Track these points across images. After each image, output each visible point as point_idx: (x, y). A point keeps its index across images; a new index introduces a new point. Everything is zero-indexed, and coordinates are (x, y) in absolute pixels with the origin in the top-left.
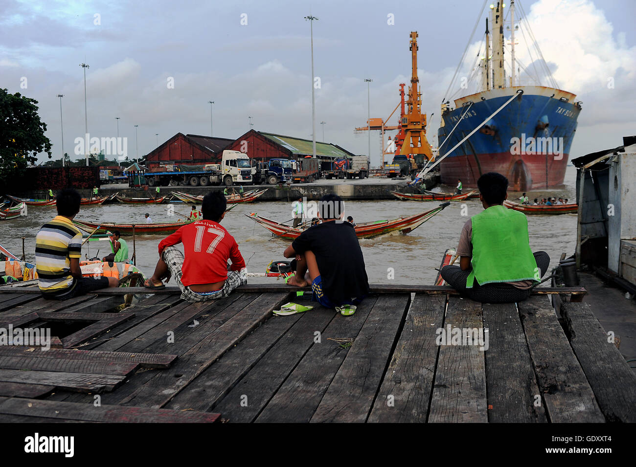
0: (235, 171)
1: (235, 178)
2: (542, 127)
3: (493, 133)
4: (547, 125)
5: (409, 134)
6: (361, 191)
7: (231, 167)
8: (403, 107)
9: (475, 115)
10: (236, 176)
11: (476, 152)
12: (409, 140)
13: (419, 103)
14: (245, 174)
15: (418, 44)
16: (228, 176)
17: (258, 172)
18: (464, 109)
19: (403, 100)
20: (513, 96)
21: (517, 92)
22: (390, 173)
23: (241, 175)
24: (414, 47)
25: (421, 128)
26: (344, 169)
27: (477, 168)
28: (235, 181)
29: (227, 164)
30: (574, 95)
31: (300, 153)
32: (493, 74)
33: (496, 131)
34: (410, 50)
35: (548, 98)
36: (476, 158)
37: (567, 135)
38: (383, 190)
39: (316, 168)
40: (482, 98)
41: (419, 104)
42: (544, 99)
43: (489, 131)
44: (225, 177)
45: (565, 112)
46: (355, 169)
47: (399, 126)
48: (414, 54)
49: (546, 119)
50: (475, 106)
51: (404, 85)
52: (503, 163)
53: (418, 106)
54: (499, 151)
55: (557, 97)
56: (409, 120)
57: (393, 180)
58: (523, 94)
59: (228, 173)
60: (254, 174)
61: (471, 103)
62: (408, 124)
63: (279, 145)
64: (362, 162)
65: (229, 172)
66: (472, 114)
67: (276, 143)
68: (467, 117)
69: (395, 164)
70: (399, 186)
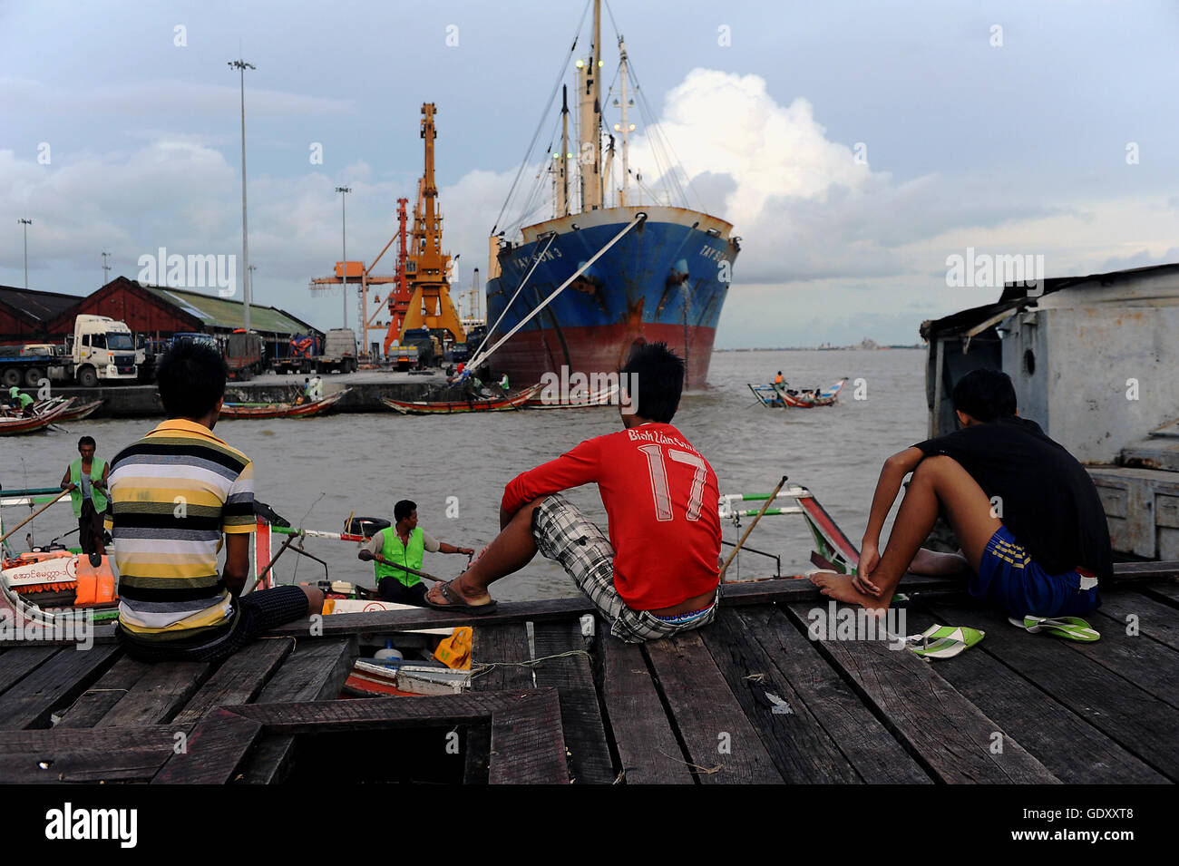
0: (103, 356)
1: (102, 370)
2: (677, 280)
3: (592, 290)
4: (686, 277)
5: (419, 291)
6: (360, 394)
7: (94, 349)
8: (403, 242)
9: (560, 255)
10: (105, 366)
11: (559, 324)
12: (418, 303)
13: (437, 234)
14: (123, 364)
15: (437, 126)
16: (88, 367)
17: (149, 360)
18: (540, 245)
19: (402, 228)
20: (629, 223)
21: (637, 217)
22: (398, 362)
23: (115, 364)
24: (428, 132)
25: (441, 280)
26: (310, 355)
27: (561, 352)
28: (103, 376)
29: (85, 341)
30: (729, 226)
31: (217, 325)
32: (582, 184)
33: (598, 287)
34: (422, 137)
35: (687, 229)
36: (560, 336)
37: (716, 295)
38: (402, 393)
39: (257, 352)
40: (573, 226)
41: (437, 237)
42: (682, 230)
43: (585, 285)
44: (80, 369)
45: (714, 255)
46: (331, 355)
47: (396, 276)
48: (429, 145)
49: (683, 266)
50: (559, 240)
51: (406, 201)
52: (611, 343)
53: (436, 240)
54: (603, 322)
55: (703, 228)
56: (419, 265)
57: (411, 376)
58: (647, 221)
59: (86, 361)
60: (141, 362)
61: (552, 235)
62: (418, 273)
63: (176, 308)
64: (345, 341)
65: (89, 358)
66: (555, 254)
67: (171, 304)
68: (545, 260)
69: (408, 345)
70: (432, 386)
